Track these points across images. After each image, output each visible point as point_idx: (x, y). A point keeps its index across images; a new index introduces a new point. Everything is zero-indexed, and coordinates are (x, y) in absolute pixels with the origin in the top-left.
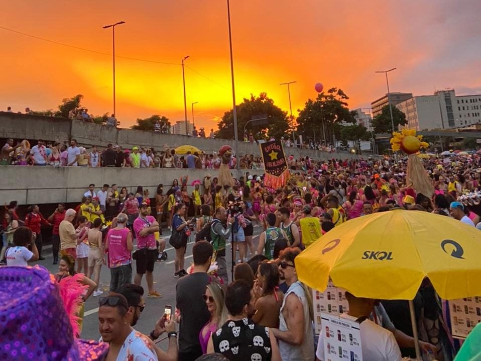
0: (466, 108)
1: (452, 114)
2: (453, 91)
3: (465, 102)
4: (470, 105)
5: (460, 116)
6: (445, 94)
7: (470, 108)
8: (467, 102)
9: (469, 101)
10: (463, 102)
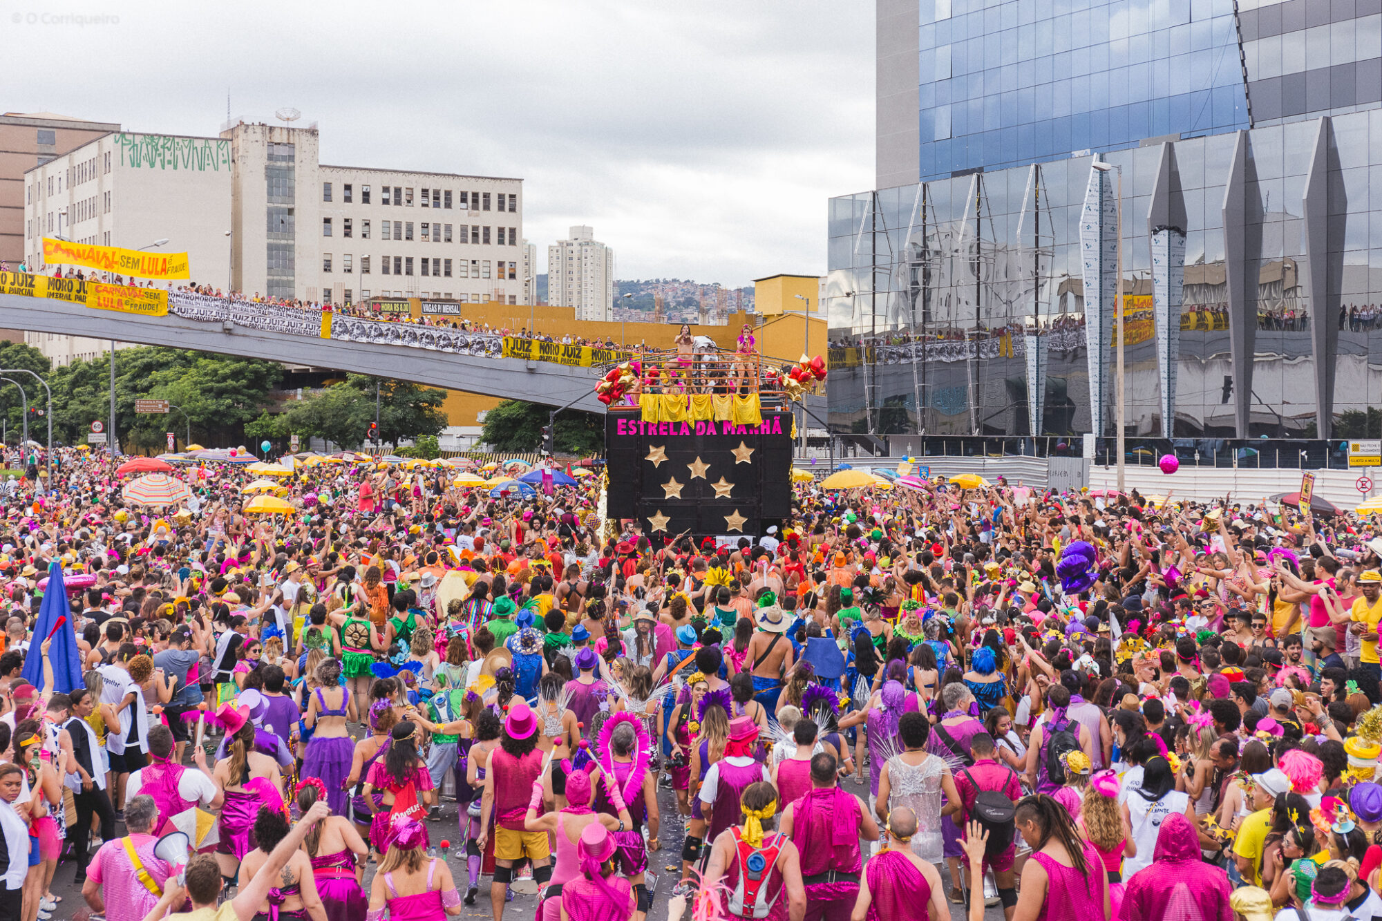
0: (357, 229)
1: (290, 248)
2: (313, 132)
3: (357, 195)
4: (377, 213)
5: (327, 268)
6: (272, 144)
7: (376, 230)
8: (366, 197)
9: (377, 196)
10: (348, 199)
